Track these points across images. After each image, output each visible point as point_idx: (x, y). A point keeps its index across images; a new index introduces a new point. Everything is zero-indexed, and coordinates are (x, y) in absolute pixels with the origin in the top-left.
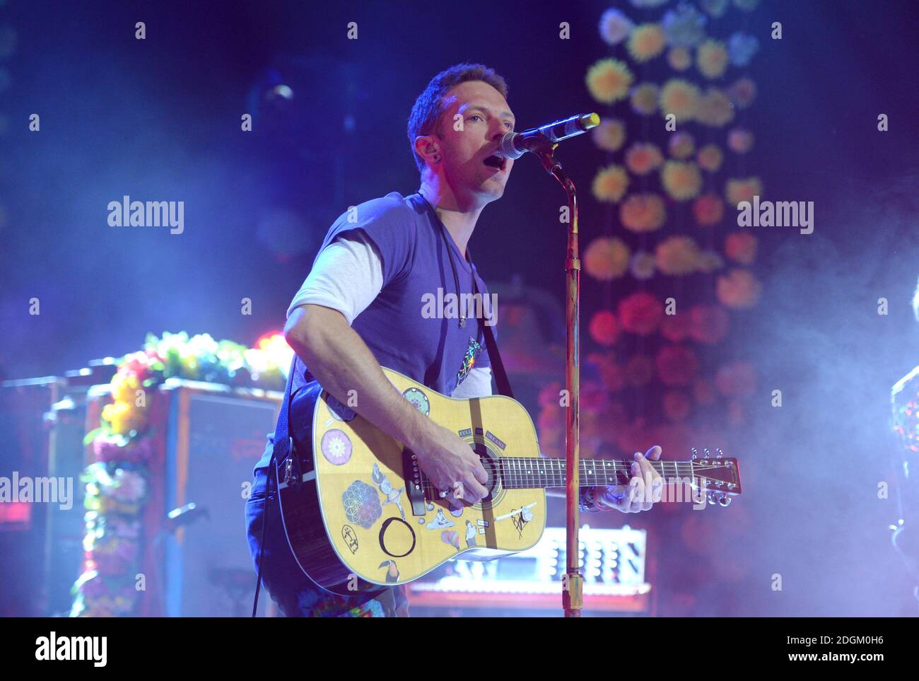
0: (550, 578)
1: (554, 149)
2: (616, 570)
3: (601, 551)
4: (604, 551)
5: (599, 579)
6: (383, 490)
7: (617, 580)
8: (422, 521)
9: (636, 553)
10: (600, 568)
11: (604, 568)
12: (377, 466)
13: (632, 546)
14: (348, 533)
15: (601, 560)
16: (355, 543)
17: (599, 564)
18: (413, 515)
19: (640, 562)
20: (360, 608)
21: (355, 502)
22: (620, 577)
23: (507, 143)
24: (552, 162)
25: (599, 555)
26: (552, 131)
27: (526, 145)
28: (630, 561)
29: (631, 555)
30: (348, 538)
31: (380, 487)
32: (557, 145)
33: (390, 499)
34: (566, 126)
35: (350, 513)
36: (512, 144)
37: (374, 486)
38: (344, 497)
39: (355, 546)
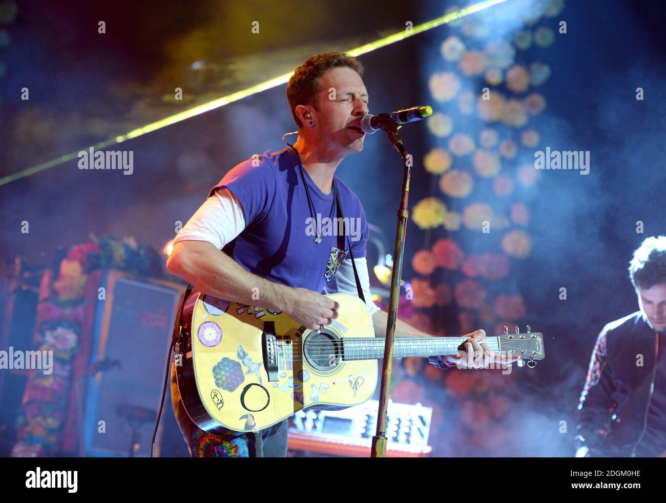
0: (361, 435)
1: (398, 129)
2: (408, 434)
3: (399, 420)
4: (401, 420)
5: (395, 440)
6: (245, 364)
7: (408, 441)
8: (276, 385)
9: (424, 423)
10: (397, 432)
11: (400, 432)
12: (241, 347)
13: (421, 418)
14: (216, 395)
15: (398, 426)
16: (221, 402)
17: (396, 428)
18: (269, 381)
19: (426, 431)
20: (230, 443)
21: (223, 372)
22: (411, 439)
23: (366, 121)
24: (396, 138)
25: (397, 422)
26: (398, 116)
27: (379, 124)
28: (419, 429)
29: (420, 424)
30: (216, 399)
31: (243, 362)
32: (401, 127)
33: (251, 370)
34: (408, 114)
35: (218, 381)
36: (369, 123)
37: (239, 361)
38: (214, 369)
39: (221, 404)
